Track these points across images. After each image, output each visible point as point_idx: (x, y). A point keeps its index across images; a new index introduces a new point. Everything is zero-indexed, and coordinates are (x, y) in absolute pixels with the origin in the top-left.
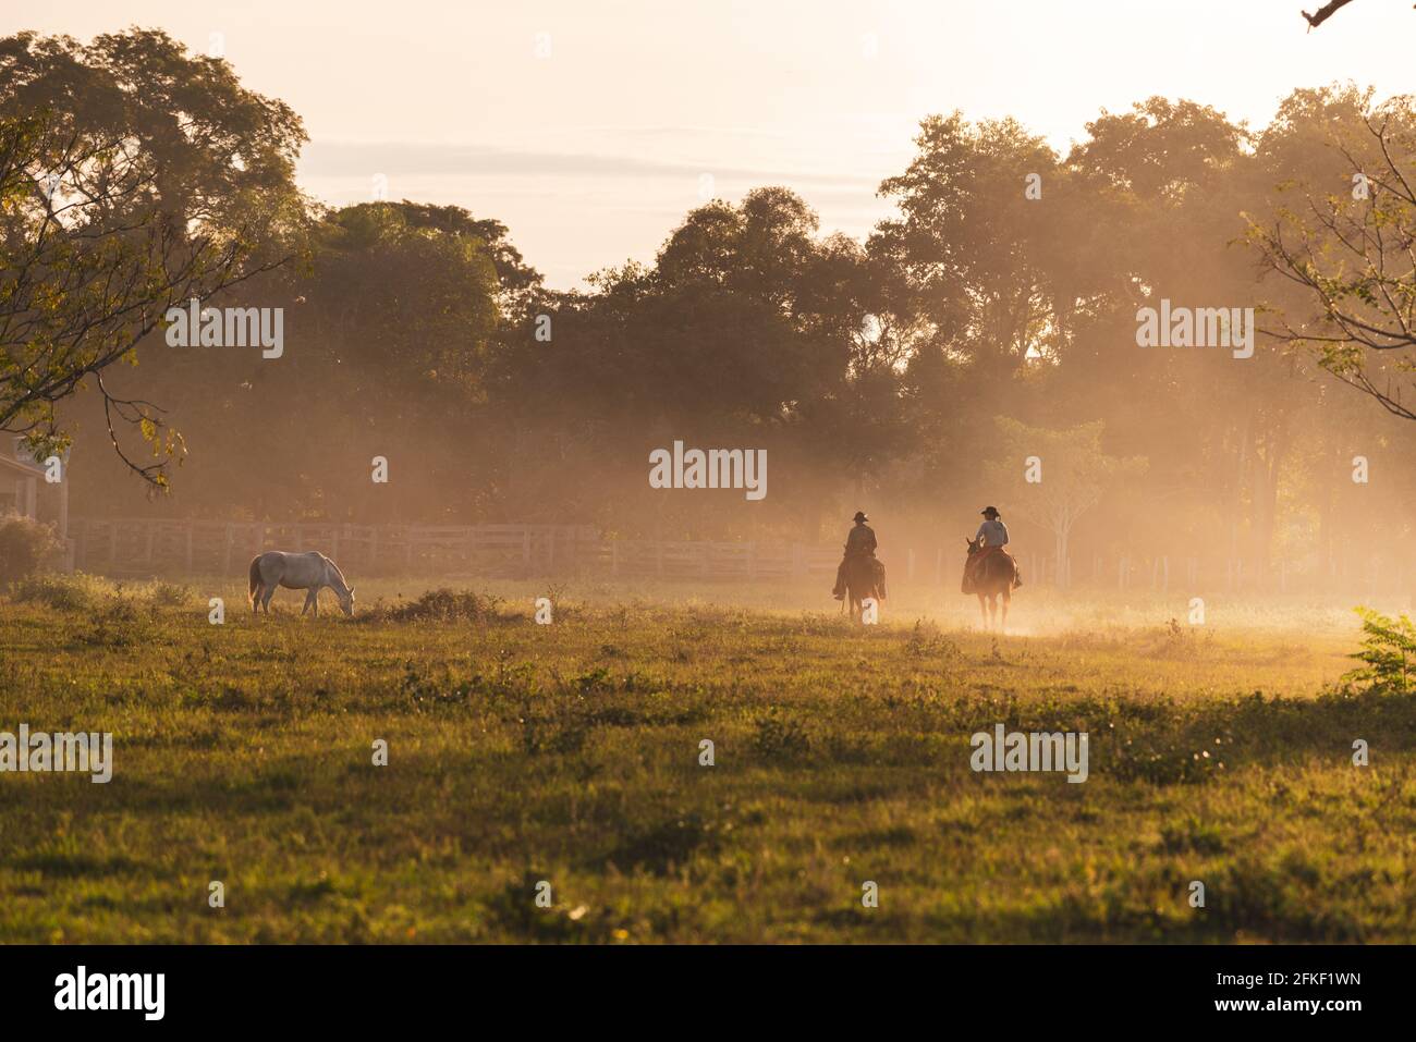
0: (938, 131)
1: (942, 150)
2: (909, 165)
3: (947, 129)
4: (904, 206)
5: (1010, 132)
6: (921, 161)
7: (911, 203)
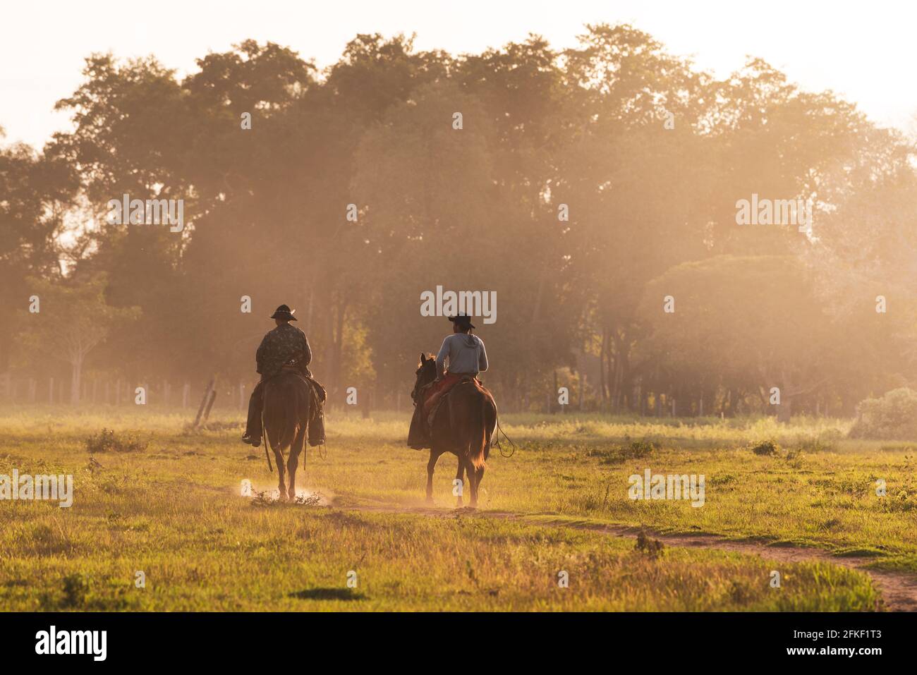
0: (99, 64)
1: (101, 78)
2: (76, 89)
3: (105, 61)
4: (74, 120)
5: (153, 65)
6: (85, 86)
7: (79, 117)
